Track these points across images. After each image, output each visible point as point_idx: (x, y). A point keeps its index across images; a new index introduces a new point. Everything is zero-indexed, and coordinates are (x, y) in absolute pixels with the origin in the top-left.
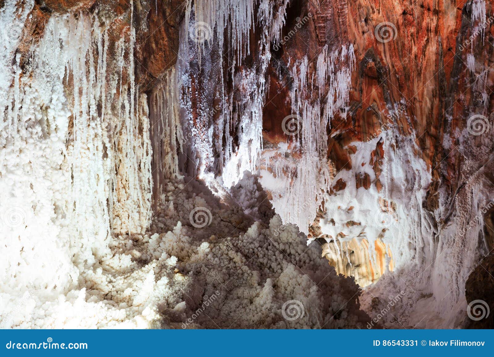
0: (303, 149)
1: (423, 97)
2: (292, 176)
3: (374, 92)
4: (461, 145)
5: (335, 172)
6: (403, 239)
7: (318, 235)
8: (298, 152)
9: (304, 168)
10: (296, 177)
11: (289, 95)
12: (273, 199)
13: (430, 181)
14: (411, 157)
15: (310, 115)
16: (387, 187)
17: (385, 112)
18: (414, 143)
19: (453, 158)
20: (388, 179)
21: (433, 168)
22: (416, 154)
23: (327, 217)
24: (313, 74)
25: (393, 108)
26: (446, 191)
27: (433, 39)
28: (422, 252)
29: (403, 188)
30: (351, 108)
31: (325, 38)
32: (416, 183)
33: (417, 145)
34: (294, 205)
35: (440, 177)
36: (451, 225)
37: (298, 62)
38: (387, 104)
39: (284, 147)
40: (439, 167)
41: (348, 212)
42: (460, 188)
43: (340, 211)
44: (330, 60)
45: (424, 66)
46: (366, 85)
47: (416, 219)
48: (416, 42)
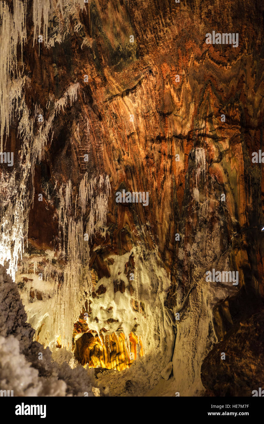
0: (68, 257)
1: (162, 221)
2: (60, 280)
3: (126, 217)
4: (192, 256)
5: (97, 279)
6: (150, 332)
7: (86, 331)
8: (64, 260)
9: (69, 273)
10: (63, 281)
11: (56, 213)
12: (43, 299)
13: (170, 285)
14: (155, 267)
15: (74, 229)
16: (137, 290)
17: (134, 232)
18: (157, 256)
19: (186, 267)
20: (138, 284)
21: (172, 275)
22: (158, 264)
23: (92, 315)
24: (77, 196)
25: (141, 229)
26: (182, 292)
27: (168, 177)
28: (164, 342)
29: (149, 291)
30: (109, 228)
31: (85, 167)
32: (159, 287)
33: (160, 257)
34: (61, 304)
35: (177, 282)
36: (186, 318)
37: (64, 186)
38: (136, 226)
39: (51, 254)
40: (176, 274)
41: (108, 312)
42: (192, 289)
43: (102, 310)
44: (90, 186)
45: (163, 197)
46: (120, 211)
47: (160, 315)
48: (156, 178)
